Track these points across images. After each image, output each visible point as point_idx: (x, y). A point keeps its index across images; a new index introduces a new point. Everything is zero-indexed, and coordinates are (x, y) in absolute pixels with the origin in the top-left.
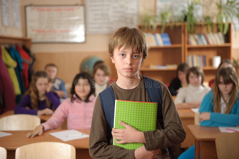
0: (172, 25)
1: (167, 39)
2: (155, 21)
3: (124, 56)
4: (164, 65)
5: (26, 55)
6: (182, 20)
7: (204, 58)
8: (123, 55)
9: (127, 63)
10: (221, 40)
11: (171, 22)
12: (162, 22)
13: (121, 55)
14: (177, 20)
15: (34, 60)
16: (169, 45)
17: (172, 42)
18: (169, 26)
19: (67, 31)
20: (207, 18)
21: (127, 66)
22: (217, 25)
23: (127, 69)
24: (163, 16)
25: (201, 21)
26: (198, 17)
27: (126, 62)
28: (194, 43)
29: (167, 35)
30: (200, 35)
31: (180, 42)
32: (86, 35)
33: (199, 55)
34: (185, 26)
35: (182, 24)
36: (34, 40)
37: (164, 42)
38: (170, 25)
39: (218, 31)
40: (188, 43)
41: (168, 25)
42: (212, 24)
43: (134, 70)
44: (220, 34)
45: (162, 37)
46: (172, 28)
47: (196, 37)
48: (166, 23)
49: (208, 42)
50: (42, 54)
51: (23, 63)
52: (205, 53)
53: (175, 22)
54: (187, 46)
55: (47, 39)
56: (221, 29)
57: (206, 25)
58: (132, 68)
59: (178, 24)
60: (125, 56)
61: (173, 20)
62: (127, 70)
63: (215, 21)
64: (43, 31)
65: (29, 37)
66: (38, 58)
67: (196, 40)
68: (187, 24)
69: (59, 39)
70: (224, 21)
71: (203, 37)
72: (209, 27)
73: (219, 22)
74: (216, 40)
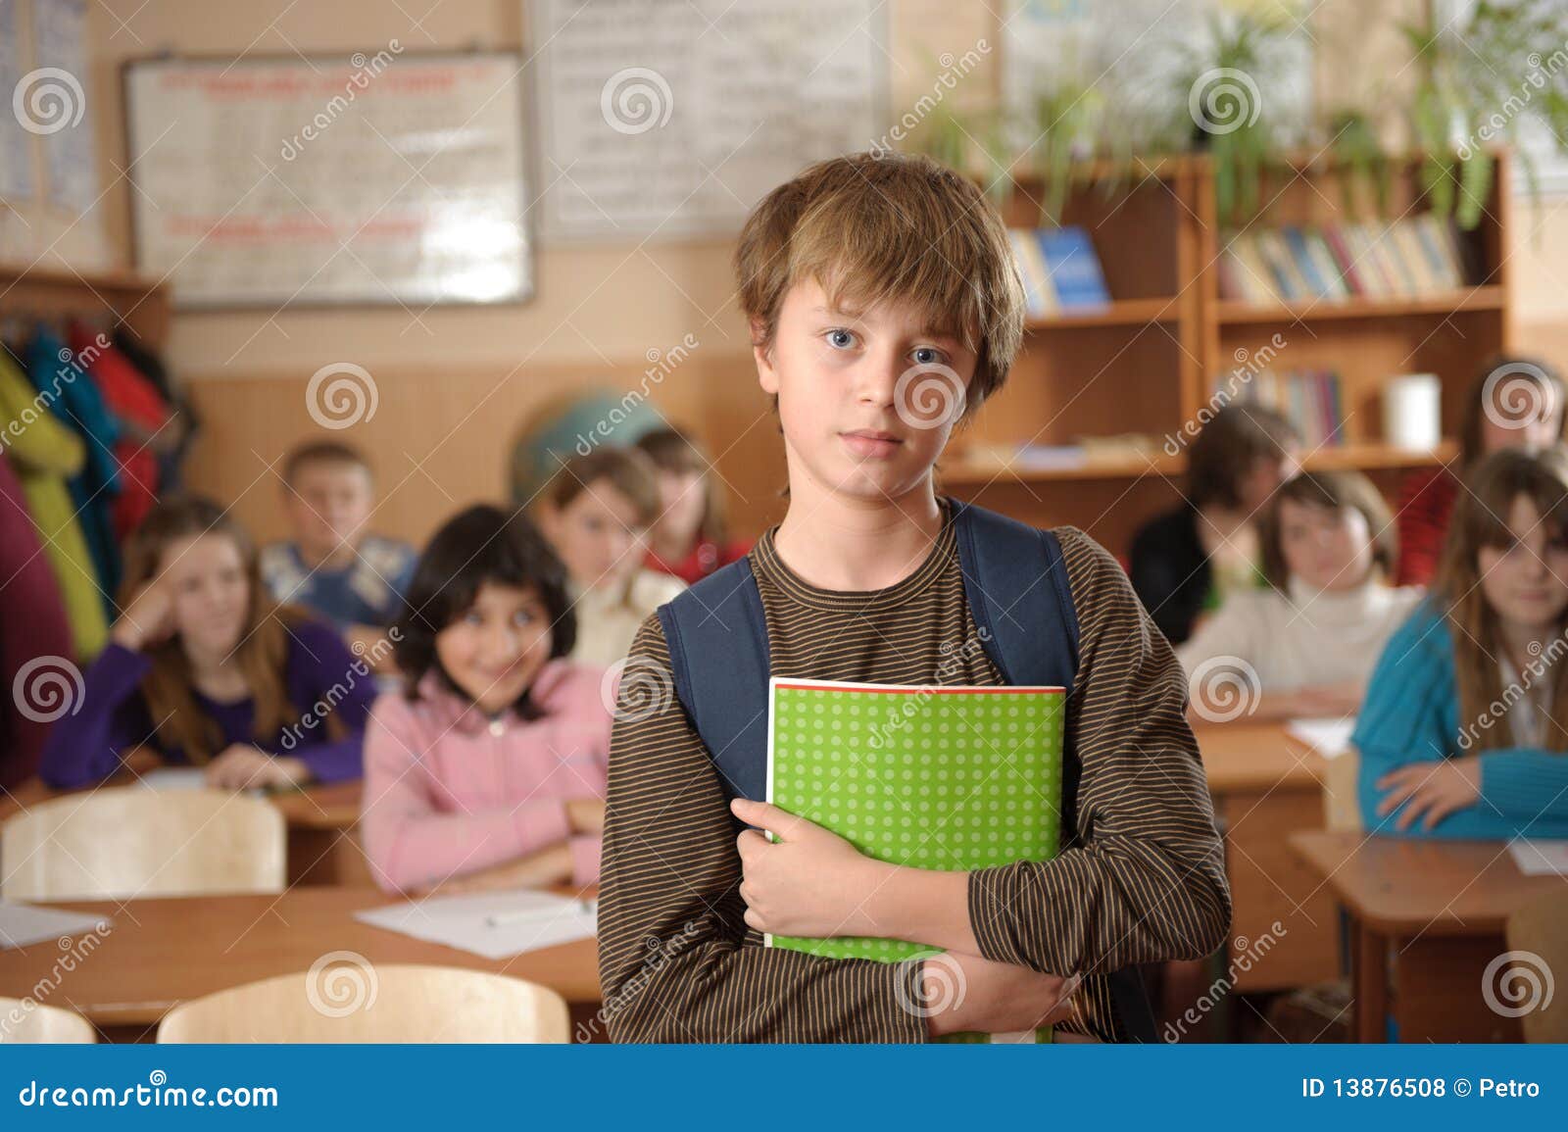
0: (1111, 174)
1: (1082, 268)
2: (999, 150)
3: (850, 346)
4: (1064, 437)
5: (137, 388)
6: (1182, 139)
7: (1329, 390)
8: (843, 338)
9: (864, 395)
10: (1435, 266)
11: (1104, 154)
12: (1046, 153)
13: (830, 337)
14: (1140, 136)
15: (192, 422)
16: (1093, 306)
17: (1115, 285)
18: (1093, 184)
19: (411, 229)
20: (1345, 123)
21: (866, 418)
22: (1414, 167)
23: (867, 437)
24: (1049, 113)
25: (1303, 143)
26: (1283, 118)
27: (864, 387)
28: (1257, 294)
29: (1076, 241)
30: (1296, 235)
31: (1170, 290)
32: (536, 250)
33: (1294, 373)
34: (1196, 179)
35: (1182, 167)
36: (185, 292)
37: (1062, 289)
38: (1103, 175)
39: (1421, 205)
40: (1222, 294)
41: (1088, 170)
42: (1377, 165)
43: (911, 445)
44: (1435, 232)
45: (1048, 253)
46: (1111, 191)
47: (1274, 248)
48: (1074, 159)
49: (1352, 284)
50: (241, 385)
51: (123, 445)
52: (1333, 356)
53: (1136, 151)
54: (1214, 312)
55: (277, 279)
56: (1441, 196)
57: (1339, 171)
58: (899, 437)
59: (1152, 168)
60: (858, 346)
61: (1120, 141)
62: (860, 445)
63: (1393, 141)
64: (247, 232)
65: (153, 267)
66: (216, 409)
67: (1275, 274)
68: (1213, 162)
69: (352, 284)
70: (1460, 139)
71: (1318, 254)
72: (1362, 187)
73: (1429, 146)
74: (1407, 272)
